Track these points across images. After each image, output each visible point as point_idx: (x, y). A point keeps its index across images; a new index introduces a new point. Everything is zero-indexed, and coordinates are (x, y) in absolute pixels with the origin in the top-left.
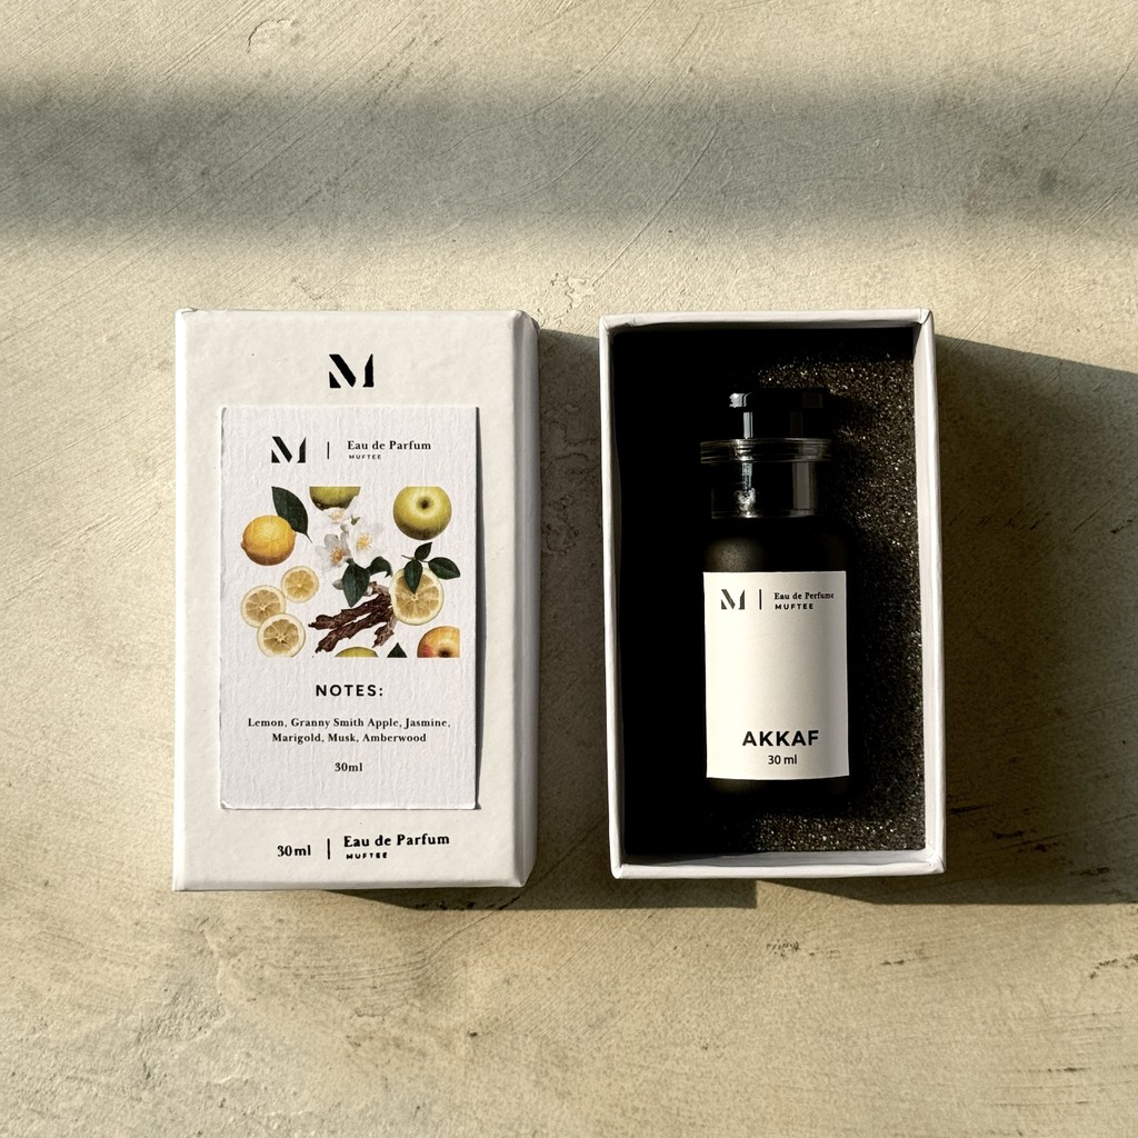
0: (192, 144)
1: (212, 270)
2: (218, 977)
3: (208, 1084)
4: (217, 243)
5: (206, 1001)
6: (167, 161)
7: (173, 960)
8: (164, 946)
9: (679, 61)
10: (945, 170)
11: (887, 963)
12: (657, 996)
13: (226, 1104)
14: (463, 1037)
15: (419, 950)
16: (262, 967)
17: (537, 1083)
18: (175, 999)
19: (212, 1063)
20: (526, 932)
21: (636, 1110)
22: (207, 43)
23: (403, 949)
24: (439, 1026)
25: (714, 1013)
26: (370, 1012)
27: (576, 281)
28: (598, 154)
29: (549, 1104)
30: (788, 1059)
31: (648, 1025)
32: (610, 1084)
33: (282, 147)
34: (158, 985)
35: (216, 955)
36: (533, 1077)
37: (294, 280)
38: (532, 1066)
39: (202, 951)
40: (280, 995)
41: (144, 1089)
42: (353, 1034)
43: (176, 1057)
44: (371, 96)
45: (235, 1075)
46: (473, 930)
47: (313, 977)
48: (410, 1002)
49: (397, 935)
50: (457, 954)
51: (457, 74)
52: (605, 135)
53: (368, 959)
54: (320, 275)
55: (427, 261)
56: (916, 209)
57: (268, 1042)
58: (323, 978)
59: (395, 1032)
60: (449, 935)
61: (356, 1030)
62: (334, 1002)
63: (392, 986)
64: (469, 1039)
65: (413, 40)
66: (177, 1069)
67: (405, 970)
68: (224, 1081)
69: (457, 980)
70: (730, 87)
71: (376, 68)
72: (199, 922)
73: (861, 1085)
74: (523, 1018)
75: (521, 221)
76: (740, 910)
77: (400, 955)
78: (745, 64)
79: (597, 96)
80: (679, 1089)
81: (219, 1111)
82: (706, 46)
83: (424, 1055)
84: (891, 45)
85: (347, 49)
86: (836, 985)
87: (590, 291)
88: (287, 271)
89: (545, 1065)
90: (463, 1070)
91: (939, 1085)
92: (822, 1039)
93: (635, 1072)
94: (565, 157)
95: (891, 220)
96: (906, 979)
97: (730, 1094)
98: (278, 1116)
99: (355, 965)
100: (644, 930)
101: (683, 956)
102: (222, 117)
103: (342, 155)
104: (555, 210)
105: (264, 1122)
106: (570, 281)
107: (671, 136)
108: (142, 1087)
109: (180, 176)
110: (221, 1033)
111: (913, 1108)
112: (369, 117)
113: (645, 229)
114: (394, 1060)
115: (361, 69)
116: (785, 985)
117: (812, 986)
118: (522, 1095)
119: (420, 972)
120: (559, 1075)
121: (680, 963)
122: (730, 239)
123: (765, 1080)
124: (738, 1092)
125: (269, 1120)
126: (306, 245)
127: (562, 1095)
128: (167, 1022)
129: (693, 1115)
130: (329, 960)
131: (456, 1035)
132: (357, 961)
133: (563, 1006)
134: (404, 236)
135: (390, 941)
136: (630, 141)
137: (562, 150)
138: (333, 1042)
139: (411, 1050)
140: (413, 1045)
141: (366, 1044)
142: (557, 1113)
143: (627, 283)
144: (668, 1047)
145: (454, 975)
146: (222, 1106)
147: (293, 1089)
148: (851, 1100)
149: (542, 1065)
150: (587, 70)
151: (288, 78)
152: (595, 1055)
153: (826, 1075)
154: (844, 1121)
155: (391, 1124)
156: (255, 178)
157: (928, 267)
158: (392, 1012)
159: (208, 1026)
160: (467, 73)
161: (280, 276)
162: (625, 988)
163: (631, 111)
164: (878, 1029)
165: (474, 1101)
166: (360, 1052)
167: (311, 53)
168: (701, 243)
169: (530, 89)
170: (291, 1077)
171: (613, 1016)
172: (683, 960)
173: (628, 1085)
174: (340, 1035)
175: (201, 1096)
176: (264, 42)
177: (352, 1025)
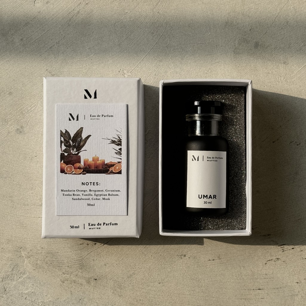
0: (18, 31)
1: (24, 67)
2: (25, 263)
3: (22, 293)
4: (25, 59)
5: (22, 270)
6: (11, 36)
7: (12, 259)
8: (10, 255)
9: (155, 10)
10: (228, 42)
11: (210, 260)
12: (146, 269)
13: (27, 298)
14: (93, 280)
15: (81, 256)
16: (37, 261)
17: (113, 293)
18: (13, 269)
19: (23, 287)
20: (110, 251)
21: (140, 300)
22: (23, 3)
23: (76, 256)
24: (86, 277)
25: (162, 274)
26: (67, 273)
27: (126, 71)
28: (132, 36)
29: (116, 299)
30: (182, 286)
31: (144, 277)
32: (133, 293)
33: (43, 33)
34: (8, 266)
35: (24, 258)
36: (112, 291)
37: (47, 70)
38: (112, 288)
39: (20, 256)
40: (42, 268)
41: (4, 294)
42: (62, 279)
43: (13, 285)
44: (69, 19)
45: (29, 290)
46: (96, 251)
47: (51, 263)
48: (78, 270)
49: (75, 252)
50: (91, 257)
51: (93, 13)
52: (134, 31)
53: (67, 258)
54: (54, 69)
55: (84, 65)
56: (220, 52)
57: (39, 281)
58: (54, 264)
59: (74, 279)
60: (89, 252)
61: (63, 278)
62: (57, 270)
63: (73, 266)
64: (94, 281)
65: (80, 3)
66: (13, 289)
67: (77, 261)
68: (26, 292)
69: (91, 264)
70: (169, 17)
71: (70, 11)
72: (20, 248)
73: (202, 293)
74: (109, 275)
75: (110, 54)
76: (170, 245)
77: (76, 257)
78: (173, 11)
79: (132, 19)
80: (152, 295)
81: (25, 300)
82: (162, 6)
83: (82, 285)
84: (214, 6)
85: (62, 5)
86: (196, 266)
87: (130, 74)
88: (45, 67)
89: (116, 288)
90: (93, 289)
91: (223, 293)
92: (192, 281)
93: (140, 290)
94: (123, 36)
95: (213, 55)
96: (215, 264)
97: (166, 296)
98: (41, 302)
99: (63, 260)
100: (143, 251)
101: (154, 258)
102: (27, 24)
103: (60, 35)
104: (120, 51)
105: (37, 303)
106: (124, 71)
107: (152, 31)
108: (3, 293)
109: (15, 40)
110: (25, 279)
111: (216, 299)
112: (68, 24)
113: (145, 57)
114: (73, 286)
115: (66, 11)
116: (182, 266)
117: (189, 266)
118: (109, 296)
119: (81, 262)
120: (119, 290)
121: (153, 260)
122: (168, 60)
123: (176, 292)
124: (168, 295)
125: (39, 303)
126: (50, 60)
127: (120, 296)
128: (11, 276)
129: (156, 301)
130: (56, 259)
131: (91, 279)
132: (64, 259)
133: (121, 272)
134: (78, 58)
135: (73, 254)
136: (141, 32)
137: (122, 35)
138: (57, 281)
139: (78, 284)
140: (79, 282)
141: (66, 282)
142: (119, 301)
143: (140, 72)
144: (149, 283)
145: (90, 263)
146: (26, 299)
147: (45, 294)
148: (199, 297)
149: (115, 288)
150: (129, 12)
151: (45, 13)
152: (129, 285)
153: (193, 290)
154: (198, 303)
155: (73, 304)
156: (36, 41)
157: (223, 68)
158: (73, 273)
159: (22, 277)
160: (95, 13)
161: (43, 69)
162: (138, 267)
163: (141, 24)
164: (207, 278)
165: (96, 298)
166: (64, 284)
167: (52, 6)
168: (161, 61)
169: (113, 17)
170: (45, 291)
171: (134, 274)
172: (154, 259)
173: (138, 293)
174: (58, 279)
175: (20, 296)
176: (38, 3)
177: (62, 277)
